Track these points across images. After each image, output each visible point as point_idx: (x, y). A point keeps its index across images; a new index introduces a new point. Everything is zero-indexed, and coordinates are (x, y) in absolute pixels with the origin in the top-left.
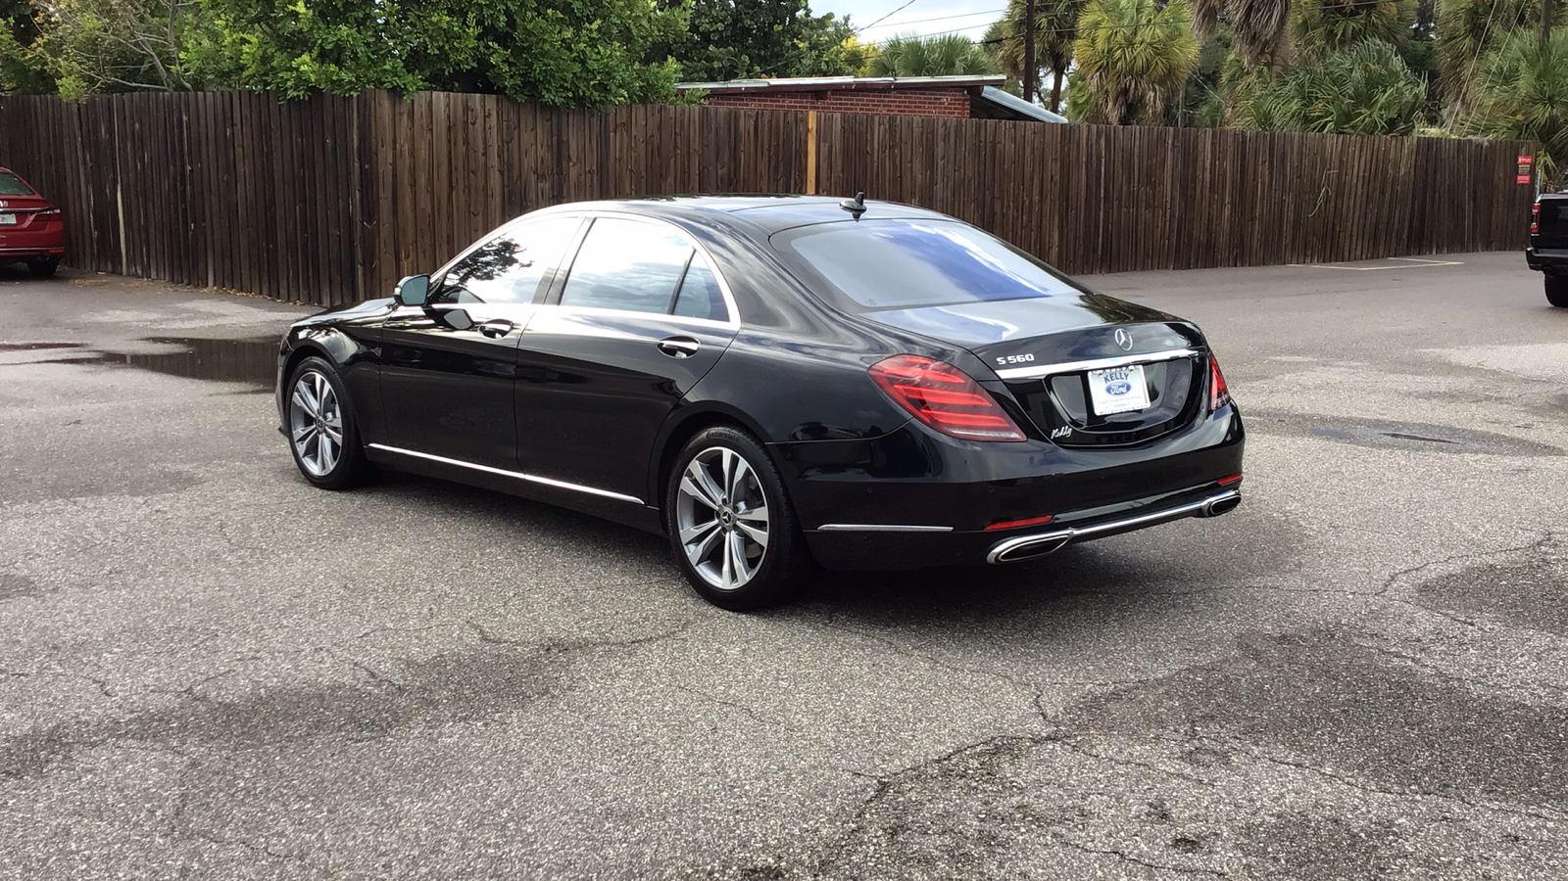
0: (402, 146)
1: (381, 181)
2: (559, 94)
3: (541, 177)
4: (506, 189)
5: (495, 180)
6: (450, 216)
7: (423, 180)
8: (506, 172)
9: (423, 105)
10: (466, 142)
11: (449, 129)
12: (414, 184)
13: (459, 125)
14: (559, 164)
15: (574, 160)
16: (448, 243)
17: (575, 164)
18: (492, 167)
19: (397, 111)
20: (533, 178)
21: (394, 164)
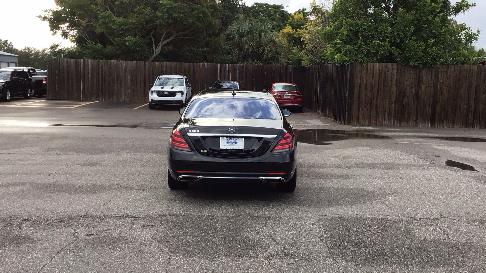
0: (363, 79)
1: (355, 88)
2: (417, 62)
3: (411, 88)
4: (398, 91)
5: (394, 88)
6: (377, 99)
7: (369, 88)
8: (398, 86)
9: (371, 67)
10: (385, 77)
11: (379, 73)
12: (366, 90)
13: (383, 73)
14: (418, 84)
15: (424, 83)
16: (376, 107)
17: (424, 84)
18: (393, 85)
19: (362, 69)
20: (408, 88)
21: (360, 84)
